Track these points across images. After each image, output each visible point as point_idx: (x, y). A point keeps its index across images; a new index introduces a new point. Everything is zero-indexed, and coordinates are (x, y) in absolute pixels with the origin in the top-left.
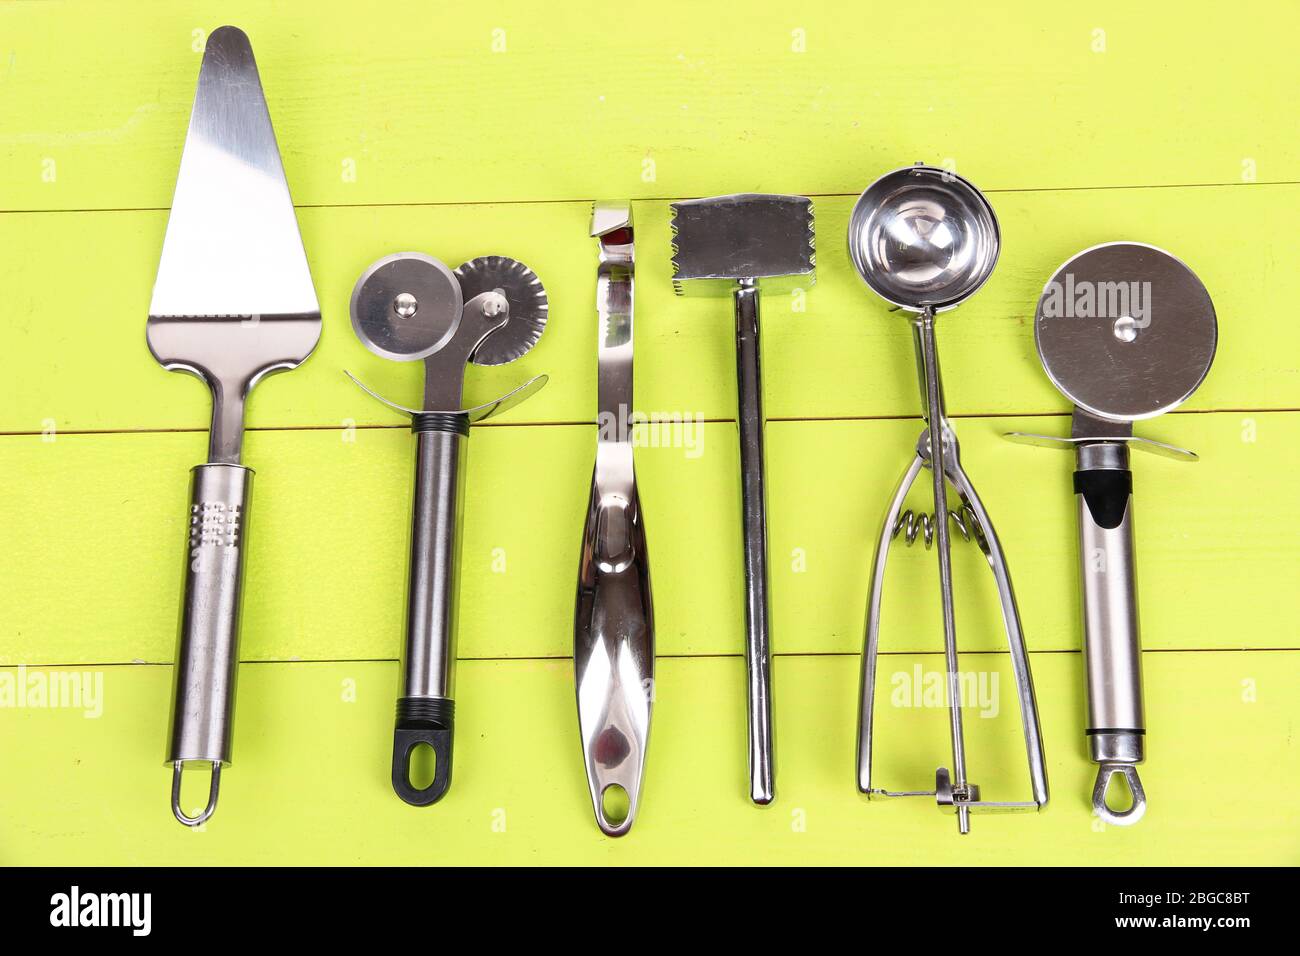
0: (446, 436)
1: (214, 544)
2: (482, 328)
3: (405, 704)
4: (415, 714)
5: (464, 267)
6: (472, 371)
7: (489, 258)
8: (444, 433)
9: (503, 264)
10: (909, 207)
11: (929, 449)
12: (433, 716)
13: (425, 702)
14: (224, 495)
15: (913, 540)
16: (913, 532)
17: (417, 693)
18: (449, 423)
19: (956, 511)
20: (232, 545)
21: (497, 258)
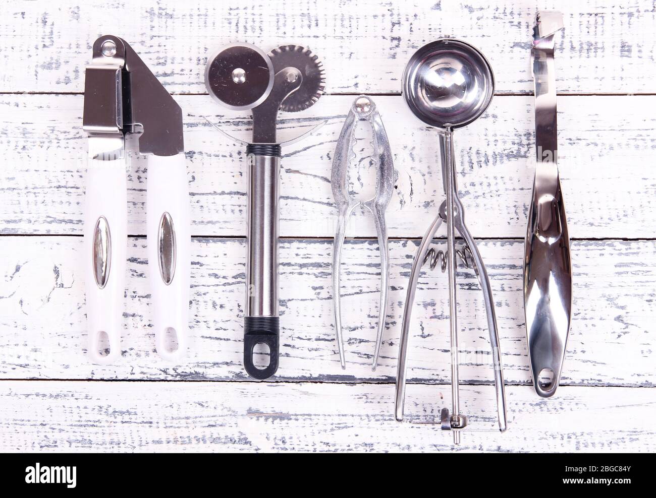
0: (268, 158)
2: (286, 89)
3: (250, 321)
4: (256, 328)
5: (274, 51)
6: (281, 115)
7: (289, 46)
8: (266, 157)
9: (298, 50)
10: (438, 63)
11: (446, 213)
12: (267, 328)
13: (262, 319)
15: (435, 266)
16: (435, 261)
17: (256, 314)
18: (269, 150)
19: (461, 251)
21: (294, 47)
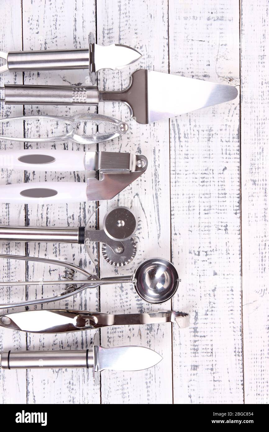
1: (73, 96)
10: (167, 275)
14: (89, 97)
20: (73, 101)
